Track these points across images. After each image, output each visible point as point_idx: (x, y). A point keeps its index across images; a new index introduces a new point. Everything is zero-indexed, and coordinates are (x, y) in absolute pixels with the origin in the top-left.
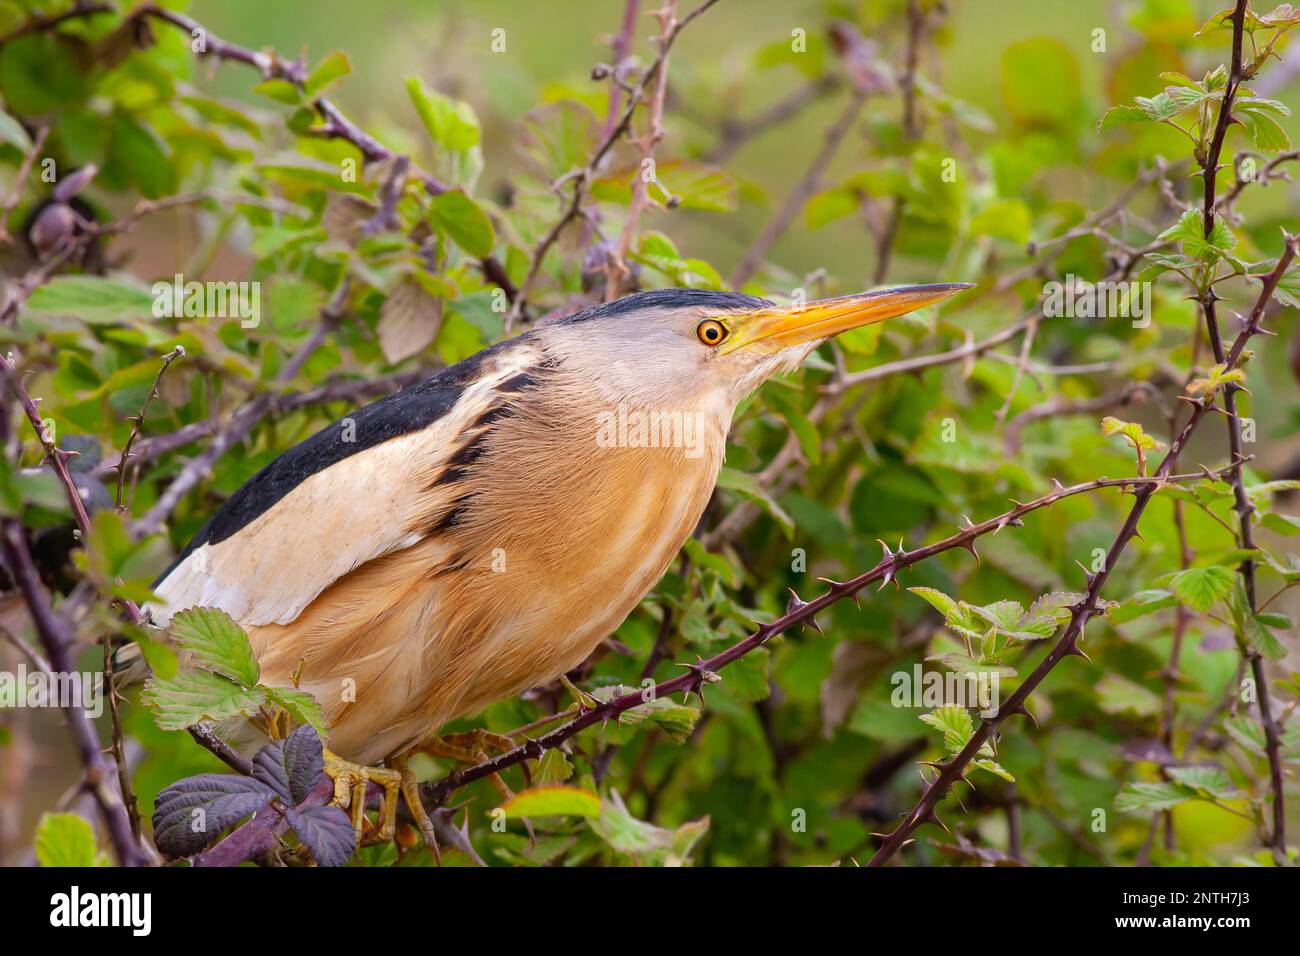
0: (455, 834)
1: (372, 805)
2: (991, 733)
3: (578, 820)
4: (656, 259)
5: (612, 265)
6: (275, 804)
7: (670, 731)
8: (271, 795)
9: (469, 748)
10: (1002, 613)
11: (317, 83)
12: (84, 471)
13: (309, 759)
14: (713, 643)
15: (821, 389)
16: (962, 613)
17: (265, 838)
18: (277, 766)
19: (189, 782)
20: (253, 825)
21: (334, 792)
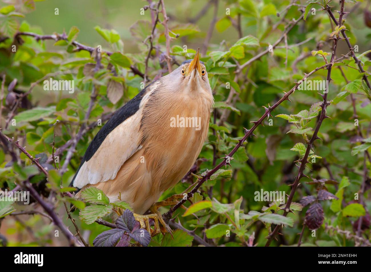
0: (177, 225)
1: (152, 224)
2: (311, 147)
3: (209, 210)
4: (178, 52)
5: (167, 58)
6: (125, 233)
7: (226, 178)
8: (123, 231)
9: (173, 201)
10: (303, 114)
11: (71, 38)
12: (44, 163)
13: (130, 218)
14: (229, 150)
15: (235, 72)
16: (292, 118)
17: (126, 243)
18: (122, 223)
19: (100, 235)
20: (121, 241)
21: (140, 225)
